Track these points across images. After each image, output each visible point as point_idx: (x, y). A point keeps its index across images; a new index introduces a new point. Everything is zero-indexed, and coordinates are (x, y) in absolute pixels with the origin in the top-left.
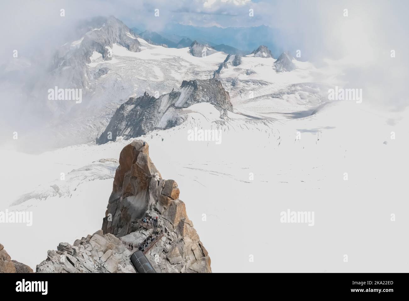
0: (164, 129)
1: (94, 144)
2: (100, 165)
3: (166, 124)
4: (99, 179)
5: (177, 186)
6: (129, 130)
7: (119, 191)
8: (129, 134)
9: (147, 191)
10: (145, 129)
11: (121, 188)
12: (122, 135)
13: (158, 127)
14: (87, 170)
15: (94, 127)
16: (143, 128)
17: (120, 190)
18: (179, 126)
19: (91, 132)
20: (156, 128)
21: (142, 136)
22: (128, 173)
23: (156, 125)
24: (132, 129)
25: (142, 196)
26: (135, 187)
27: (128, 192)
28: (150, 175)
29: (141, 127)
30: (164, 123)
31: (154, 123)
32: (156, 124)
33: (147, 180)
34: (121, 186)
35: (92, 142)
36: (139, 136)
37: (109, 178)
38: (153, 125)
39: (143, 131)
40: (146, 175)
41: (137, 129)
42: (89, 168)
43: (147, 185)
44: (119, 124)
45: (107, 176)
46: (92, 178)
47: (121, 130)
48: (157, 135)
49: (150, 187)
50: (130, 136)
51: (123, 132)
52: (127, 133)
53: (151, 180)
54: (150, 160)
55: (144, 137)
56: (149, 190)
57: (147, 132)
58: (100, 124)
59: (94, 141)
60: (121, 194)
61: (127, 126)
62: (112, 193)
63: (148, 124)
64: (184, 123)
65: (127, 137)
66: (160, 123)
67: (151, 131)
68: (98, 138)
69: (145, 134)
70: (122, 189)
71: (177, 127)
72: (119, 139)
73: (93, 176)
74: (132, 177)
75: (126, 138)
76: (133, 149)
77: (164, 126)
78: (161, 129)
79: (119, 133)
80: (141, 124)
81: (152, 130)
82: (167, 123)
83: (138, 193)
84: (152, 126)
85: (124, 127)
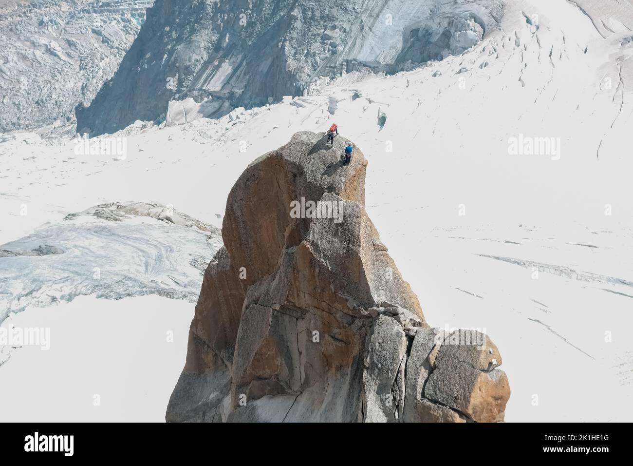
0: (391, 70)
1: (68, 132)
2: (99, 231)
3: (400, 46)
4: (94, 295)
5: (499, 363)
6: (226, 68)
7: (216, 370)
8: (226, 92)
9: (353, 379)
10: (300, 69)
11: (223, 354)
12: (195, 93)
13: (361, 57)
14: (40, 251)
15: (69, 55)
16: (291, 63)
17: (219, 365)
18: (458, 59)
19: (53, 76)
20: (350, 66)
21: (287, 99)
22: (263, 288)
23: (351, 49)
24: (241, 63)
25: (328, 398)
26: (295, 355)
27: (259, 378)
28: (370, 302)
29: (279, 58)
30: (391, 42)
31: (344, 42)
32: (354, 44)
33: (354, 327)
34: (226, 343)
35: (58, 123)
36: (270, 99)
37: (142, 293)
38: (340, 48)
39: (292, 77)
40: (352, 304)
41: (265, 66)
42: (50, 243)
43: (356, 350)
44: (179, 40)
45: (130, 283)
46: (67, 291)
47: (188, 70)
48: (356, 96)
49: (367, 361)
50: (228, 99)
51: (197, 79)
52: (215, 85)
53: (376, 328)
54: (372, 230)
55: (295, 104)
56: (365, 375)
57: (308, 84)
58: (93, 41)
59: (68, 119)
60: (225, 381)
61: (218, 51)
62: (184, 377)
63: (316, 46)
64: (486, 42)
65: (216, 105)
66: (370, 41)
67: (328, 79)
68: (87, 104)
69: (299, 92)
70: (230, 359)
71: (449, 64)
72: (179, 113)
73: (66, 279)
74: (282, 307)
75: (211, 109)
76: (291, 175)
77: (387, 57)
78: (374, 68)
79: (180, 83)
80: (283, 46)
81: (332, 72)
82: (405, 41)
83: (306, 384)
84: (334, 53)
85: (205, 57)
